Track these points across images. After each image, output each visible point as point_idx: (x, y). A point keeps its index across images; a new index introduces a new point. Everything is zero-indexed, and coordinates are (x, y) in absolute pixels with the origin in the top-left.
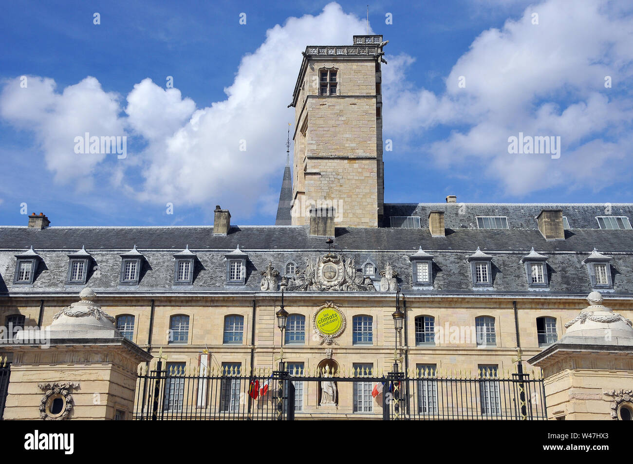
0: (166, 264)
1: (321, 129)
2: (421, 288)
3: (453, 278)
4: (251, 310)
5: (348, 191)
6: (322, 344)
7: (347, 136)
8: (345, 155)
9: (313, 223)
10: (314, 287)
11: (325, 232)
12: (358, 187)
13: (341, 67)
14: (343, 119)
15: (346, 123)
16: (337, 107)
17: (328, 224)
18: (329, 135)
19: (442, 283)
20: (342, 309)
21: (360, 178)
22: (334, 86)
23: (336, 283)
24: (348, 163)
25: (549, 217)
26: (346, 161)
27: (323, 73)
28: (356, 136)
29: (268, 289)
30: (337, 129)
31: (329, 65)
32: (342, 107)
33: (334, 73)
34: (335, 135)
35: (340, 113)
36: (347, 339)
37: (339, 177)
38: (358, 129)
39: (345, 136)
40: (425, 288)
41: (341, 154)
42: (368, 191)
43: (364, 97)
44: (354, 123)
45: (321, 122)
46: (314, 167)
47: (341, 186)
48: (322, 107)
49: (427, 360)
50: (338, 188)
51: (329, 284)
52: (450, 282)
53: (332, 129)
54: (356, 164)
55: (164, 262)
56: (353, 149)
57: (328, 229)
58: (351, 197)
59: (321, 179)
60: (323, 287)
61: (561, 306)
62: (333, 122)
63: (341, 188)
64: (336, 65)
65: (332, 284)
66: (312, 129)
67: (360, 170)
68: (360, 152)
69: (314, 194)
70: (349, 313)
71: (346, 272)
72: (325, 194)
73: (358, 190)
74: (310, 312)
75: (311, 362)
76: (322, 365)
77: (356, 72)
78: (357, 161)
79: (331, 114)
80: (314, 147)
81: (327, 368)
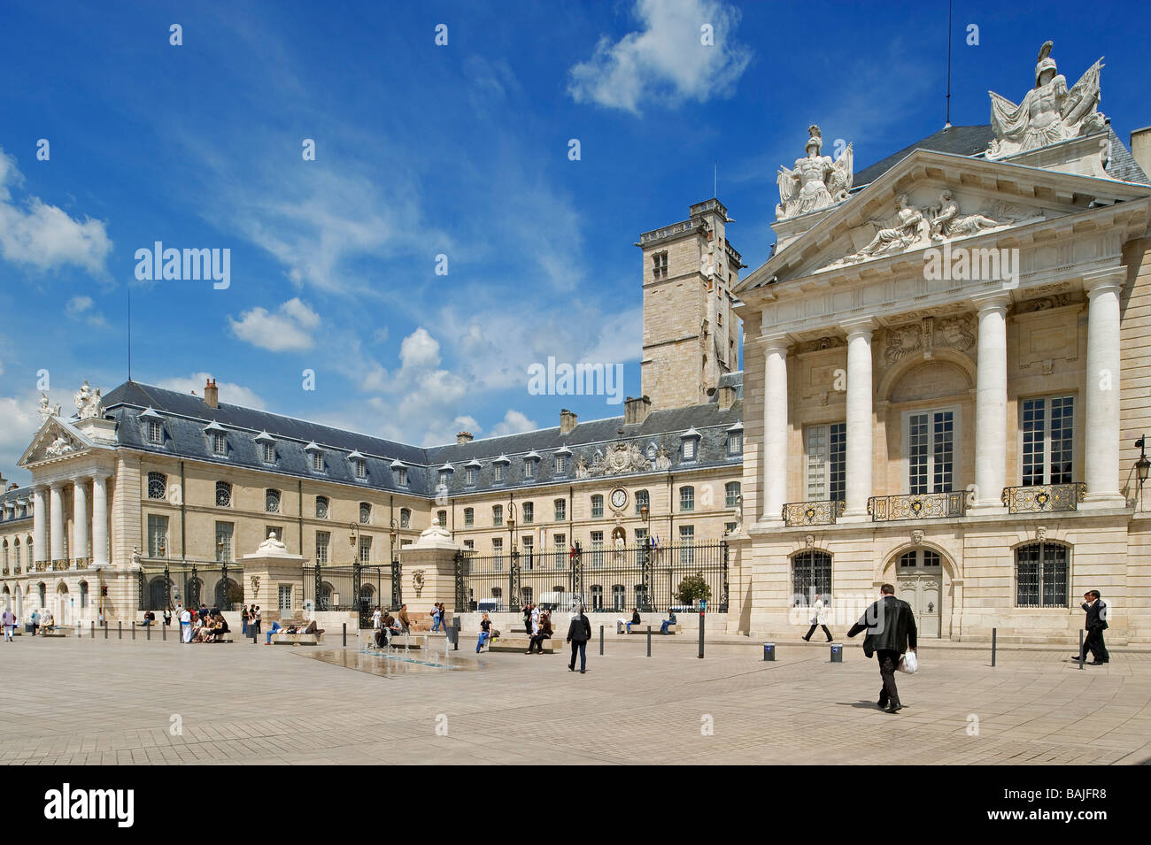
2: (686, 463)
3: (714, 451)
4: (569, 494)
5: (675, 374)
6: (614, 516)
7: (675, 319)
8: (673, 339)
9: (627, 413)
10: (609, 472)
11: (635, 420)
12: (683, 368)
13: (670, 249)
14: (672, 302)
15: (674, 306)
16: (667, 291)
17: (638, 413)
18: (660, 322)
19: (703, 456)
20: (626, 488)
21: (685, 358)
22: (665, 269)
23: (624, 466)
24: (676, 345)
26: (674, 345)
27: (656, 257)
28: (682, 317)
29: (579, 477)
30: (667, 314)
31: (661, 249)
32: (670, 291)
33: (665, 256)
34: (665, 320)
35: (670, 296)
36: (632, 510)
37: (668, 361)
38: (684, 311)
39: (673, 319)
40: (689, 463)
41: (670, 339)
42: (691, 370)
43: (689, 275)
44: (681, 304)
45: (654, 310)
46: (648, 356)
47: (669, 369)
48: (654, 295)
49: (688, 523)
51: (618, 468)
52: (711, 454)
53: (663, 315)
54: (682, 346)
56: (679, 332)
57: (637, 417)
58: (677, 379)
59: (653, 366)
60: (615, 471)
62: (662, 308)
63: (669, 372)
64: (665, 248)
65: (621, 468)
66: (647, 318)
67: (685, 351)
68: (686, 334)
69: (648, 381)
70: (632, 491)
71: (632, 457)
72: (656, 380)
73: (683, 371)
74: (605, 493)
75: (607, 530)
76: (615, 531)
77: (683, 250)
78: (682, 342)
79: (661, 300)
80: (649, 336)
81: (619, 534)
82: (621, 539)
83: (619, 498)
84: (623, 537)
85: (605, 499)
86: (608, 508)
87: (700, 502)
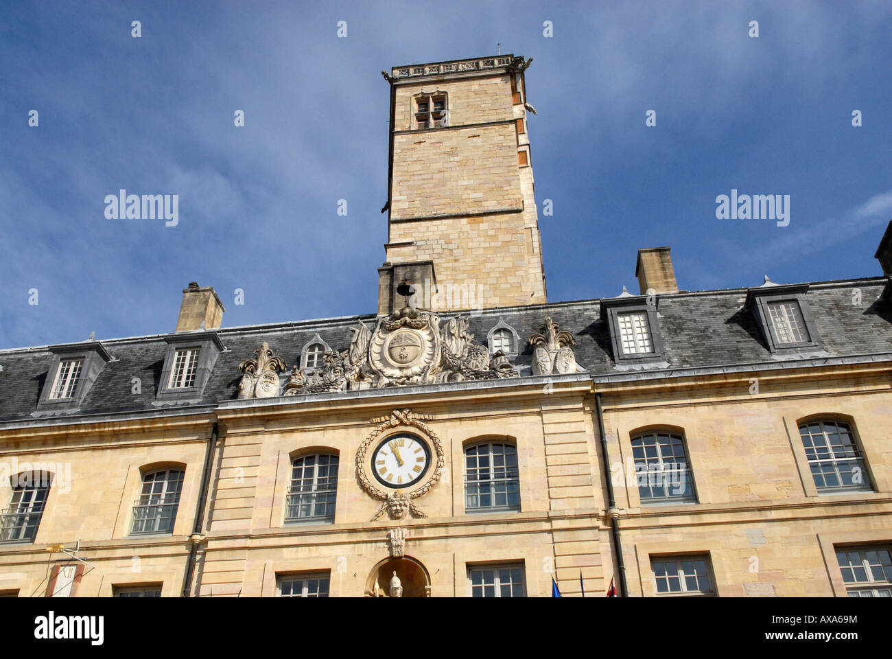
1: (416, 178)
2: (634, 367)
5: (470, 268)
6: (379, 516)
7: (465, 183)
8: (463, 211)
12: (487, 260)
13: (451, 89)
14: (456, 159)
15: (462, 164)
16: (446, 145)
18: (431, 185)
19: (685, 351)
21: (493, 244)
22: (441, 114)
24: (469, 223)
26: (464, 221)
27: (422, 101)
28: (481, 181)
30: (447, 175)
31: (428, 89)
32: (454, 143)
33: (441, 101)
34: (443, 183)
35: (453, 151)
37: (452, 245)
38: (487, 171)
39: (460, 183)
41: (454, 211)
43: (493, 124)
44: (478, 163)
45: (417, 167)
46: (405, 235)
47: (456, 260)
48: (417, 146)
50: (450, 265)
51: (401, 373)
53: (439, 176)
54: (485, 224)
56: (477, 202)
59: (417, 252)
62: (438, 166)
63: (455, 265)
64: (442, 88)
65: (411, 371)
66: (401, 178)
67: (492, 232)
68: (491, 205)
74: (351, 441)
77: (476, 93)
78: (485, 218)
79: (434, 154)
80: (405, 205)
83: (400, 459)
85: (345, 460)
86: (355, 490)
87: (715, 473)
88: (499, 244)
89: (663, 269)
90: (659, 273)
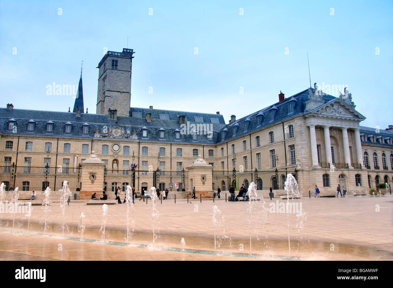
0: (62, 126)
1: (111, 81)
2: (144, 138)
3: (154, 136)
4: (91, 143)
5: (120, 103)
6: (114, 154)
7: (120, 84)
8: (119, 91)
9: (110, 115)
10: (111, 137)
11: (114, 118)
12: (123, 102)
13: (119, 59)
14: (119, 78)
15: (120, 80)
16: (117, 74)
17: (115, 116)
18: (114, 83)
19: (150, 137)
20: (119, 144)
22: (117, 66)
23: (118, 135)
24: (120, 94)
25: (182, 118)
26: (119, 93)
27: (113, 61)
28: (123, 85)
29: (97, 136)
30: (117, 82)
31: (115, 59)
32: (119, 74)
33: (117, 61)
35: (119, 76)
36: (121, 153)
37: (117, 98)
38: (124, 82)
40: (145, 138)
41: (118, 90)
42: (126, 104)
43: (127, 71)
44: (123, 80)
45: (112, 78)
46: (109, 94)
47: (117, 101)
48: (112, 73)
49: (145, 160)
51: (116, 136)
52: (153, 137)
53: (115, 81)
55: (61, 125)
56: (122, 89)
57: (115, 117)
59: (111, 98)
60: (114, 137)
61: (184, 145)
62: (115, 79)
63: (117, 102)
64: (118, 59)
66: (108, 81)
67: (124, 96)
68: (124, 90)
69: (108, 103)
70: (122, 145)
71: (122, 132)
72: (112, 104)
73: (123, 103)
74: (110, 144)
75: (111, 160)
76: (114, 160)
77: (124, 62)
78: (123, 93)
79: (115, 76)
80: (109, 87)
81: (115, 162)
82: (116, 164)
83: (116, 148)
84: (117, 163)
85: (110, 147)
86: (111, 151)
87: (150, 153)
88: (124, 99)
89: (150, 117)
90: (149, 118)
